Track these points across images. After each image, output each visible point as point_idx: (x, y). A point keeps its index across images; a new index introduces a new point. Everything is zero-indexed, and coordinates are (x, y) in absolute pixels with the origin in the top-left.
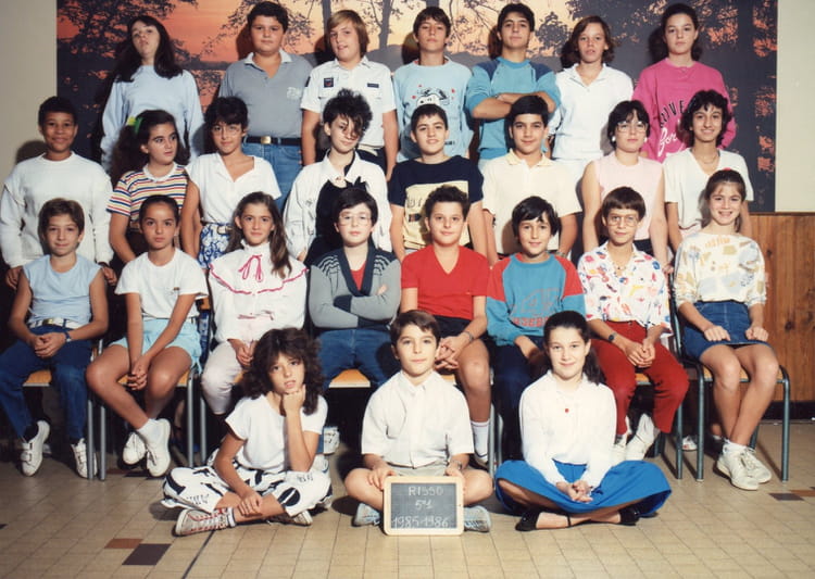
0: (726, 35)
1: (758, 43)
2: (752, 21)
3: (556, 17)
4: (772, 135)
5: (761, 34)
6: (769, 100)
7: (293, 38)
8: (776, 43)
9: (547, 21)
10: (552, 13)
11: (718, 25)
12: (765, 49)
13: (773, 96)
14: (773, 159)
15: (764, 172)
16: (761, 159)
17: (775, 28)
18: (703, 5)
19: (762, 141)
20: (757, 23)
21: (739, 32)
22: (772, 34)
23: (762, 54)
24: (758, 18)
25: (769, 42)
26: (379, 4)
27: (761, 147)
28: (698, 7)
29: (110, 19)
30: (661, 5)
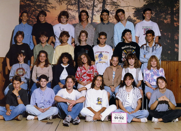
0: (168, 21)
1: (175, 23)
2: (174, 19)
3: (130, 17)
4: (178, 44)
5: (176, 21)
6: (177, 36)
7: (72, 20)
8: (179, 23)
9: (128, 18)
10: (129, 16)
11: (166, 19)
12: (177, 25)
13: (178, 35)
14: (178, 49)
15: (176, 52)
16: (175, 49)
17: (179, 20)
18: (163, 15)
19: (176, 45)
20: (175, 19)
21: (171, 21)
22: (178, 21)
23: (176, 26)
24: (175, 18)
25: (177, 23)
26: (91, 13)
27: (175, 46)
28: (162, 15)
29: (31, 15)
30: (154, 15)
